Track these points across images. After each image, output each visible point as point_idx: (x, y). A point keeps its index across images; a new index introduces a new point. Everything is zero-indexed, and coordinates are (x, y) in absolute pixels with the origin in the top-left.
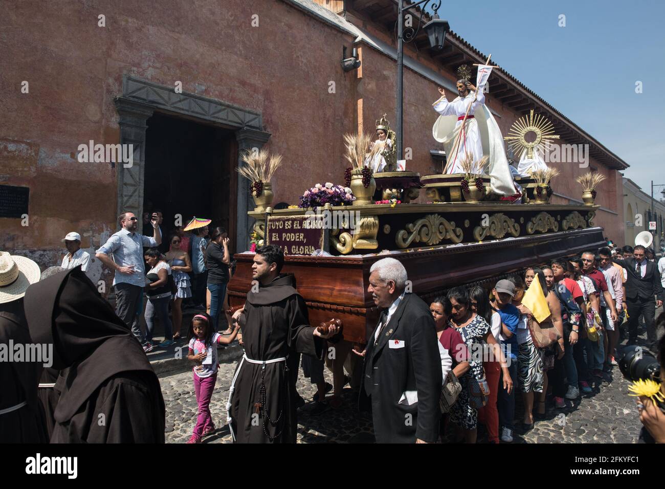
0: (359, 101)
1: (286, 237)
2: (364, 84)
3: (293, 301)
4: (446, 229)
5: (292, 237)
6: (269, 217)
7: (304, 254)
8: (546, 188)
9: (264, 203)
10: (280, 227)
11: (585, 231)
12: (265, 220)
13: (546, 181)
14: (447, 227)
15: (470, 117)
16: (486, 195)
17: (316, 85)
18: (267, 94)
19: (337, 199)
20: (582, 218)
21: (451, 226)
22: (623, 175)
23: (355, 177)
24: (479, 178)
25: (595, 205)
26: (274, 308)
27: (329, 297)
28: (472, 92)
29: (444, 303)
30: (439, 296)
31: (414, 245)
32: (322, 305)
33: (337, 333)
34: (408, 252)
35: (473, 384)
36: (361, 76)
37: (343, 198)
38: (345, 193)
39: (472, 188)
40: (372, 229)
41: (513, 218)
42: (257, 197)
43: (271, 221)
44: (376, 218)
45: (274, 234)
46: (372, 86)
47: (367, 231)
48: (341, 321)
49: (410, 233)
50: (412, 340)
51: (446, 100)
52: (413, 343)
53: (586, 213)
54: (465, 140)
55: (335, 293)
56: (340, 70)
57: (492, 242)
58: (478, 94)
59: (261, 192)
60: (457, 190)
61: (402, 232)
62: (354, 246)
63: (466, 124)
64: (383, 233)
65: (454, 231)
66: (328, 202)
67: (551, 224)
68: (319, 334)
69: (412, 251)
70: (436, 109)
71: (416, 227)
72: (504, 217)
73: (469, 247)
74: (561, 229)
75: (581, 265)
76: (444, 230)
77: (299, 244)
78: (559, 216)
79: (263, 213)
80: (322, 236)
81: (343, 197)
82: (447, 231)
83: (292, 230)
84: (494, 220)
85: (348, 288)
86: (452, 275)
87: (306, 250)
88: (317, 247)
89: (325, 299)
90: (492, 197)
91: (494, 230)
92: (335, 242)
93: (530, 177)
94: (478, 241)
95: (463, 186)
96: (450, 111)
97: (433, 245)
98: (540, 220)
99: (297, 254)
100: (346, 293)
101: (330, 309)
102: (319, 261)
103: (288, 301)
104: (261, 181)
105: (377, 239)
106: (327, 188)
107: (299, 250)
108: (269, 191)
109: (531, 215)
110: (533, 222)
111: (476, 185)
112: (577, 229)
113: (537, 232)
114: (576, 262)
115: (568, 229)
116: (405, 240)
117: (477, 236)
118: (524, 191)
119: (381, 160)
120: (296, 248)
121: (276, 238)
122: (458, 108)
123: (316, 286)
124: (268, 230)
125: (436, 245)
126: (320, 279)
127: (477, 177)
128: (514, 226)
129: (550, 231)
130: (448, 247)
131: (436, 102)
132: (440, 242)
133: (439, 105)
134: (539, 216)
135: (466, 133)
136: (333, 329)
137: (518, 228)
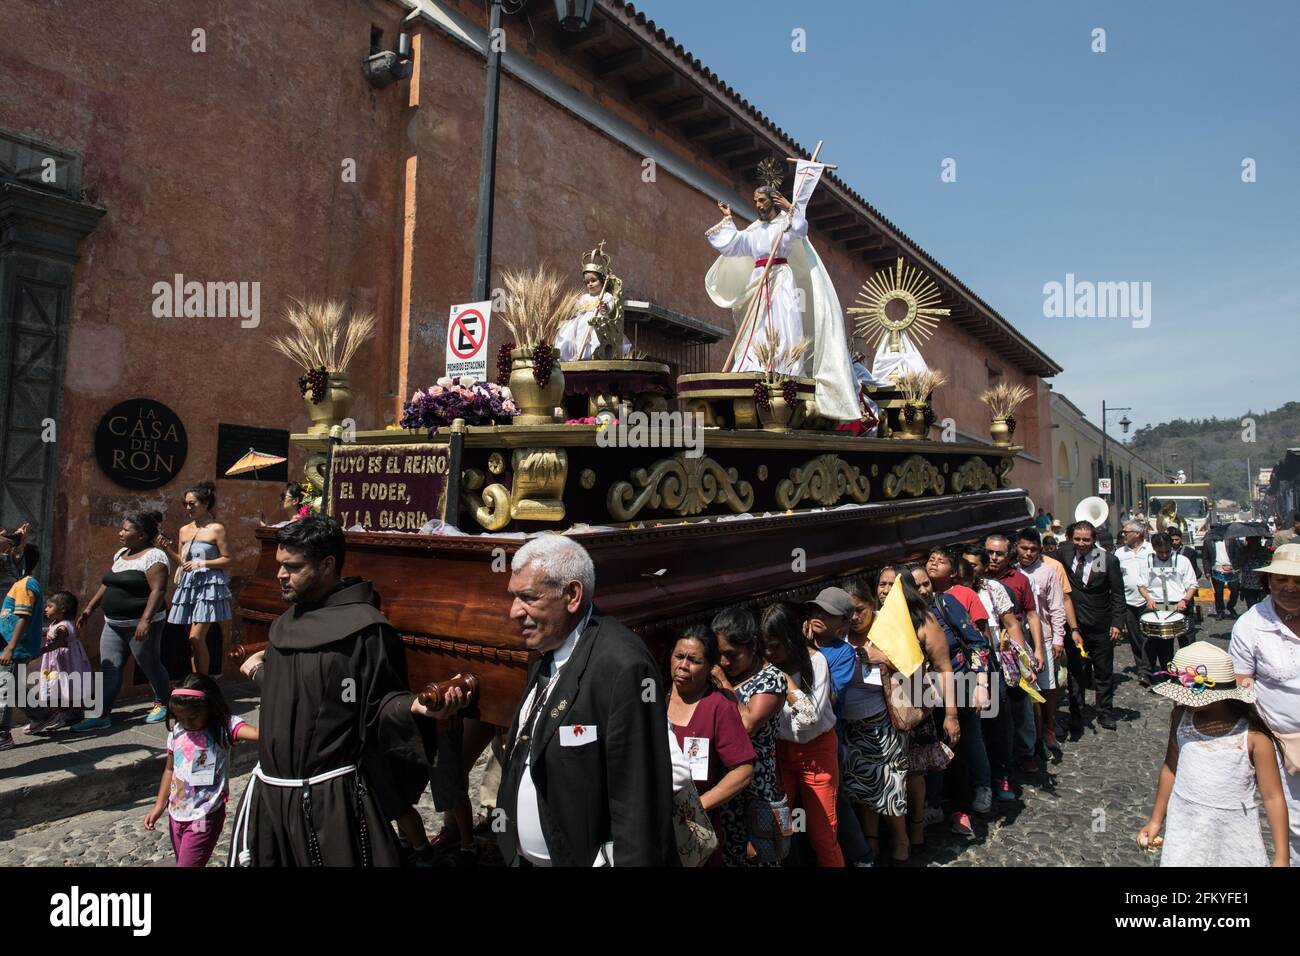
0: (409, 160)
1: (369, 491)
2: (425, 122)
3: (371, 638)
4: (718, 483)
5: (381, 491)
6: (336, 448)
7: (404, 529)
8: (923, 409)
9: (330, 416)
10: (358, 470)
11: (995, 496)
12: (327, 454)
13: (923, 397)
14: (720, 479)
15: (779, 261)
16: (806, 419)
17: (278, 106)
18: (104, 106)
19: (481, 412)
20: (989, 470)
21: (729, 476)
22: (1051, 386)
23: (518, 363)
24: (791, 382)
25: (1013, 445)
26: (328, 657)
27: (452, 625)
28: (783, 212)
29: (706, 638)
30: (694, 623)
31: (646, 513)
32: (436, 642)
33: (465, 706)
34: (633, 528)
35: (758, 810)
36: (417, 103)
37: (495, 409)
38: (502, 399)
39: (777, 401)
40: (553, 477)
41: (857, 465)
42: (315, 403)
43: (338, 455)
44: (562, 454)
45: (343, 485)
46: (447, 128)
47: (542, 482)
48: (476, 679)
49: (638, 489)
50: (609, 722)
51: (732, 226)
52: (612, 730)
53: (997, 461)
54: (768, 307)
55: (464, 616)
56: (357, 81)
57: (814, 511)
58: (796, 218)
59: (325, 393)
60: (748, 405)
61: (621, 486)
62: (513, 513)
63: (770, 274)
64: (580, 487)
65: (735, 487)
66: (461, 417)
67: (930, 480)
68: (423, 709)
69: (641, 526)
70: (712, 242)
71: (653, 476)
72: (838, 462)
73: (764, 521)
74: (949, 490)
75: (985, 560)
76: (714, 484)
77: (395, 507)
78: (946, 465)
79: (325, 437)
80: (443, 491)
81: (497, 407)
82: (719, 487)
83: (383, 477)
84: (819, 468)
85: (492, 606)
86: (726, 579)
87: (410, 522)
88: (433, 514)
89: (441, 628)
90: (818, 423)
91: (819, 488)
92: (474, 503)
93: (894, 387)
94: (785, 510)
95: (757, 397)
96: (740, 248)
97: (689, 515)
98: (910, 470)
99: (390, 529)
100: (488, 617)
101: (454, 653)
102: (433, 545)
103: (359, 639)
104: (323, 368)
105: (564, 500)
106: (462, 387)
107: (394, 521)
108: (341, 392)
109: (892, 460)
110: (896, 475)
111: (784, 395)
112: (980, 490)
113: (904, 495)
114: (975, 554)
115: (963, 491)
116: (627, 504)
117: (784, 500)
118: (883, 413)
119: (589, 335)
120: (388, 517)
121: (347, 493)
122: (755, 244)
123: (425, 600)
124: (331, 475)
125: (696, 515)
126: (435, 586)
127: (786, 380)
128: (858, 481)
129: (929, 493)
130: (720, 520)
131: (712, 229)
132: (703, 509)
133: (717, 234)
134: (908, 464)
135: (771, 293)
136: (456, 697)
137: (866, 485)
